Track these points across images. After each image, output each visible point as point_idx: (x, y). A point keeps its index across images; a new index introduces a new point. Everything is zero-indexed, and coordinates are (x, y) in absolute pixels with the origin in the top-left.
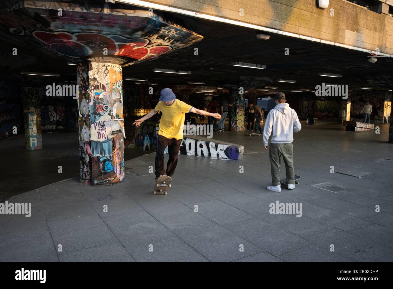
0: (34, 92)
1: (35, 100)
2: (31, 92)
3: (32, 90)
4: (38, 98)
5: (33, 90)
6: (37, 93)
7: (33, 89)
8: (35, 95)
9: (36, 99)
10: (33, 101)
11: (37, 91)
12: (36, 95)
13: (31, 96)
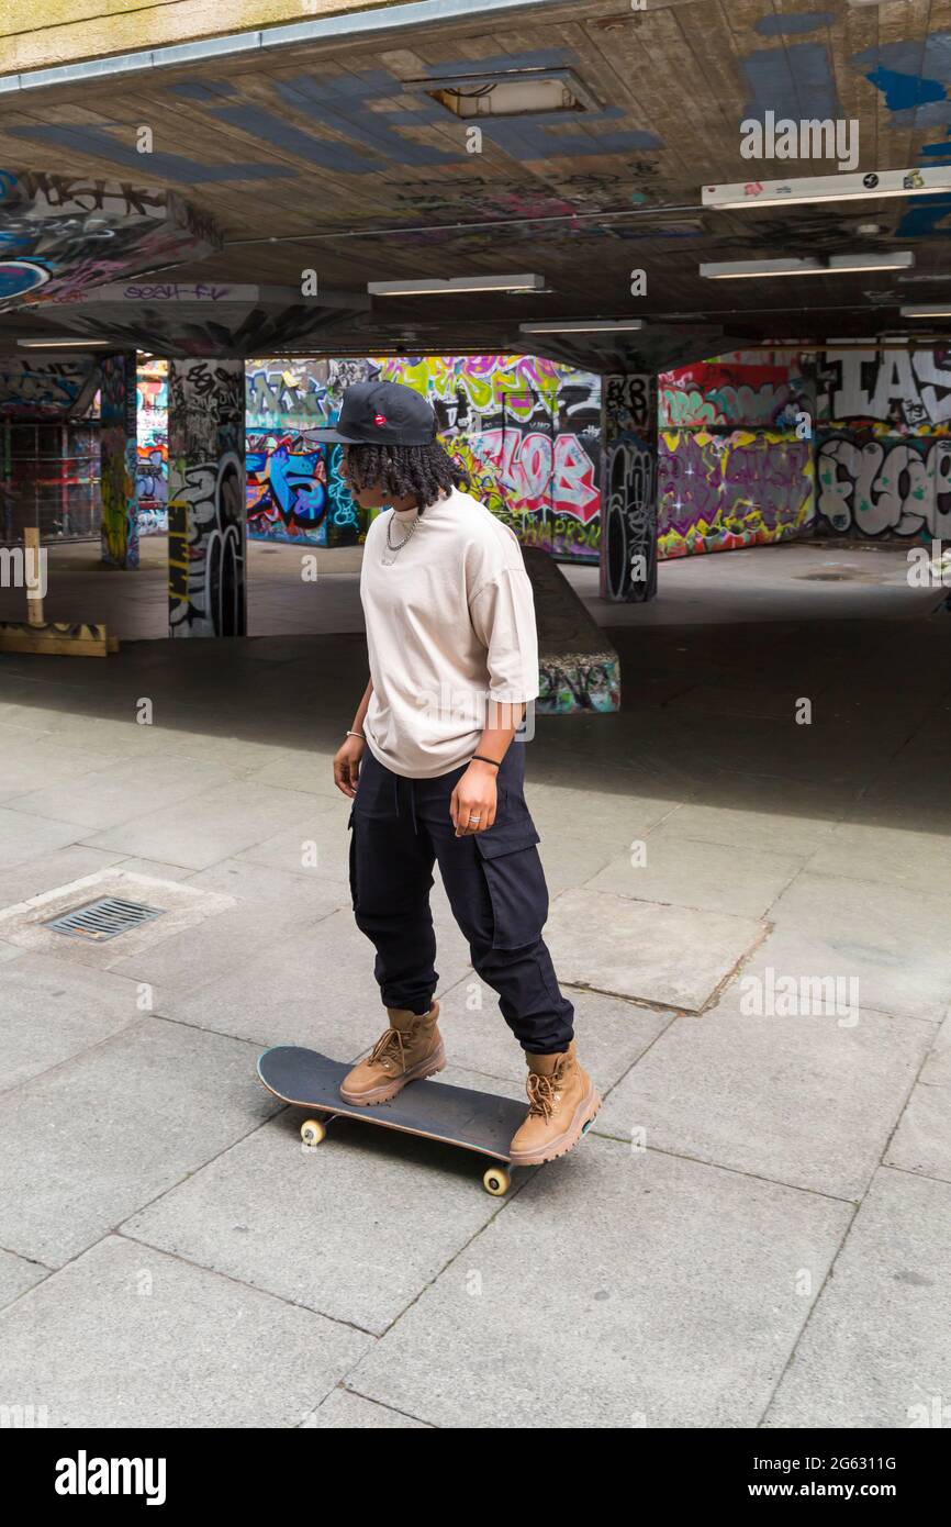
0: (626, 393)
1: (630, 420)
2: (616, 392)
3: (618, 384)
4: (639, 413)
5: (621, 384)
6: (635, 394)
7: (621, 382)
8: (629, 402)
9: (634, 415)
10: (622, 424)
11: (637, 387)
12: (633, 401)
13: (614, 406)
